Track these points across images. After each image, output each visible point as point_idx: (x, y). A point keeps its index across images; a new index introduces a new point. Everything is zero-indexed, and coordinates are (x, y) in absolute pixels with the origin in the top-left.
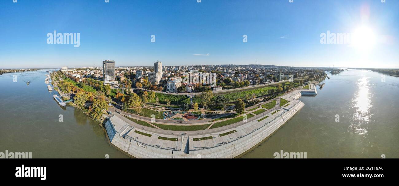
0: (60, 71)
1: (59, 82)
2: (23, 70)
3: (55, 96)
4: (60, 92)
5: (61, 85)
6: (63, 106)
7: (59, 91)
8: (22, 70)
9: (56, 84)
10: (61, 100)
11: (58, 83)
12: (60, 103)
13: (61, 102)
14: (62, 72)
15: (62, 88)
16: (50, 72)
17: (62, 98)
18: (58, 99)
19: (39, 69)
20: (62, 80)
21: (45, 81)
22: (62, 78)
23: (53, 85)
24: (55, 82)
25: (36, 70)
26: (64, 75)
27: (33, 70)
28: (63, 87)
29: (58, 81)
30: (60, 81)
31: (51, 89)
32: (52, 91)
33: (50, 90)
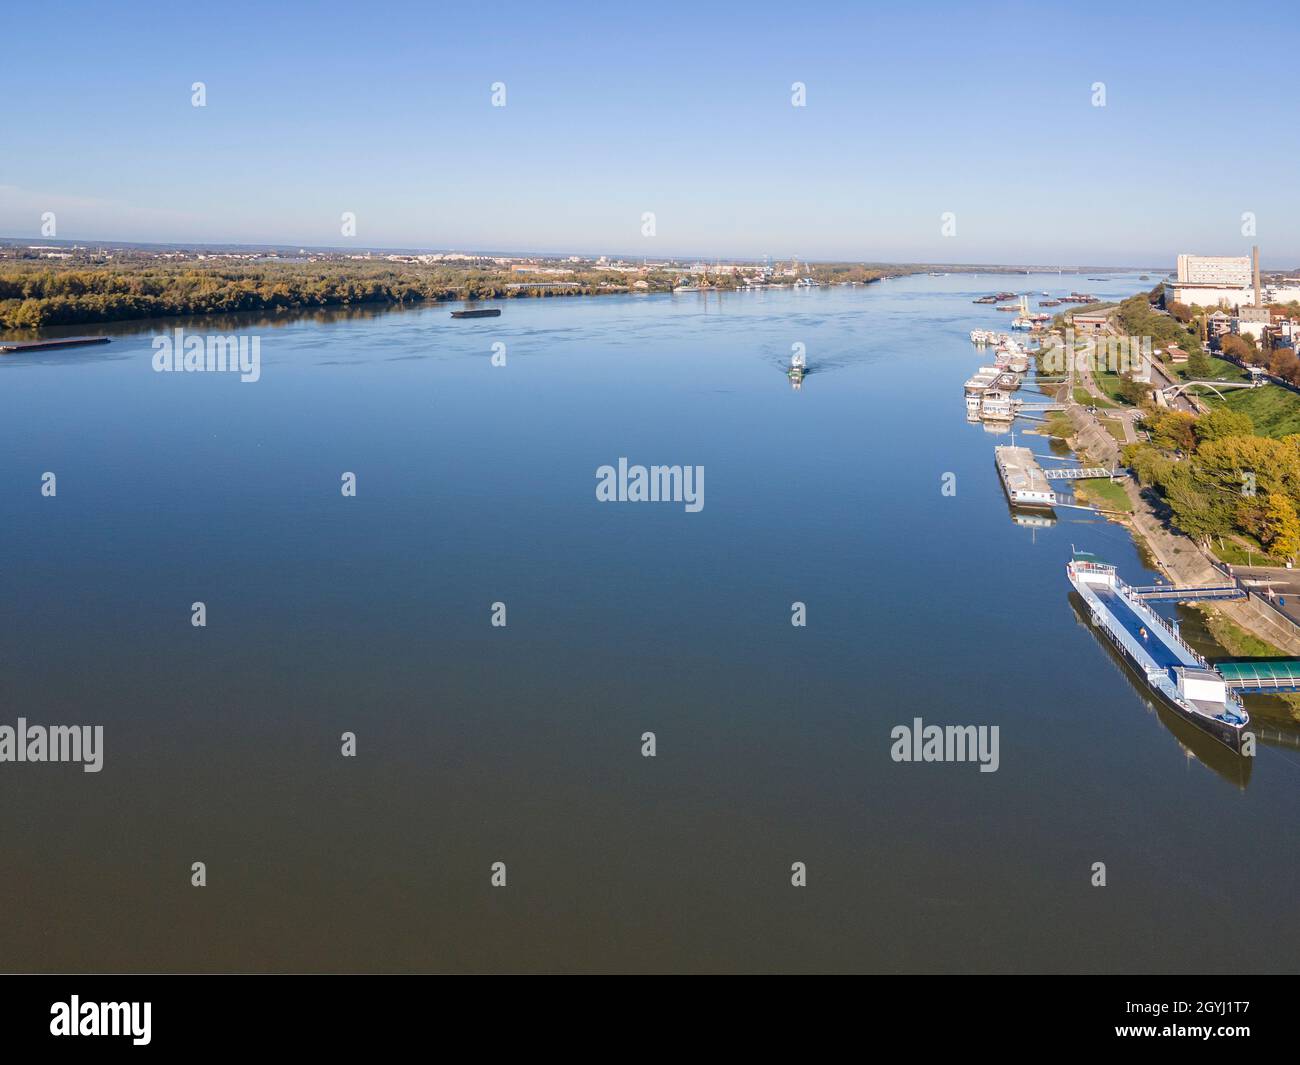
0: (1160, 299)
1: (1141, 426)
2: (728, 270)
3: (1089, 579)
4: (1159, 545)
5: (1167, 463)
6: (1194, 717)
7: (1140, 523)
8: (717, 270)
9: (1110, 442)
10: (1172, 640)
11: (1133, 437)
12: (1156, 676)
13: (1167, 660)
14: (1183, 314)
15: (1186, 499)
16: (1023, 303)
17: (1192, 622)
18: (1134, 625)
19: (897, 272)
20: (1181, 411)
21: (972, 404)
22: (1183, 374)
23: (1060, 447)
24: (1087, 418)
25: (869, 277)
26: (1214, 345)
27: (828, 276)
28: (1201, 487)
29: (1136, 413)
30: (1159, 413)
31: (1045, 497)
32: (1048, 512)
33: (1021, 496)
